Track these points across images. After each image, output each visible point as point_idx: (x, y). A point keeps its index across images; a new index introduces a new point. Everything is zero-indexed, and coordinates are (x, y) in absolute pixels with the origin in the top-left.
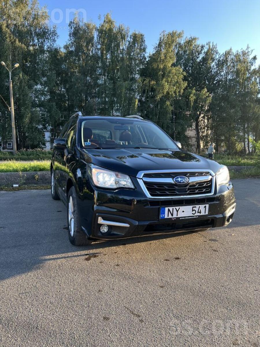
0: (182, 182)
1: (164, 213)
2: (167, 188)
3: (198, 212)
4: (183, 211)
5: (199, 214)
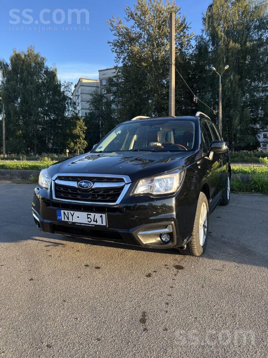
0: (85, 186)
1: (61, 216)
2: (70, 191)
3: (94, 221)
4: (78, 217)
5: (95, 223)
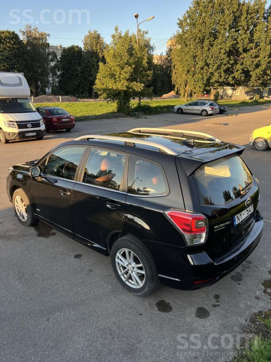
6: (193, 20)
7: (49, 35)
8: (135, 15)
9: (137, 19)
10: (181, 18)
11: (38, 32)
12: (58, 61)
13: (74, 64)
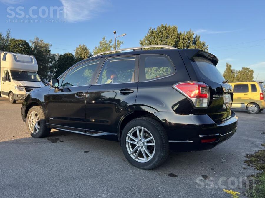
6: (149, 41)
7: (51, 45)
8: (114, 31)
9: (115, 34)
10: (142, 40)
11: (43, 43)
12: (56, 62)
13: (67, 65)
